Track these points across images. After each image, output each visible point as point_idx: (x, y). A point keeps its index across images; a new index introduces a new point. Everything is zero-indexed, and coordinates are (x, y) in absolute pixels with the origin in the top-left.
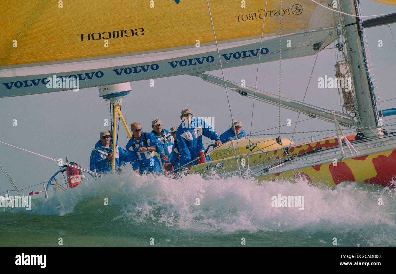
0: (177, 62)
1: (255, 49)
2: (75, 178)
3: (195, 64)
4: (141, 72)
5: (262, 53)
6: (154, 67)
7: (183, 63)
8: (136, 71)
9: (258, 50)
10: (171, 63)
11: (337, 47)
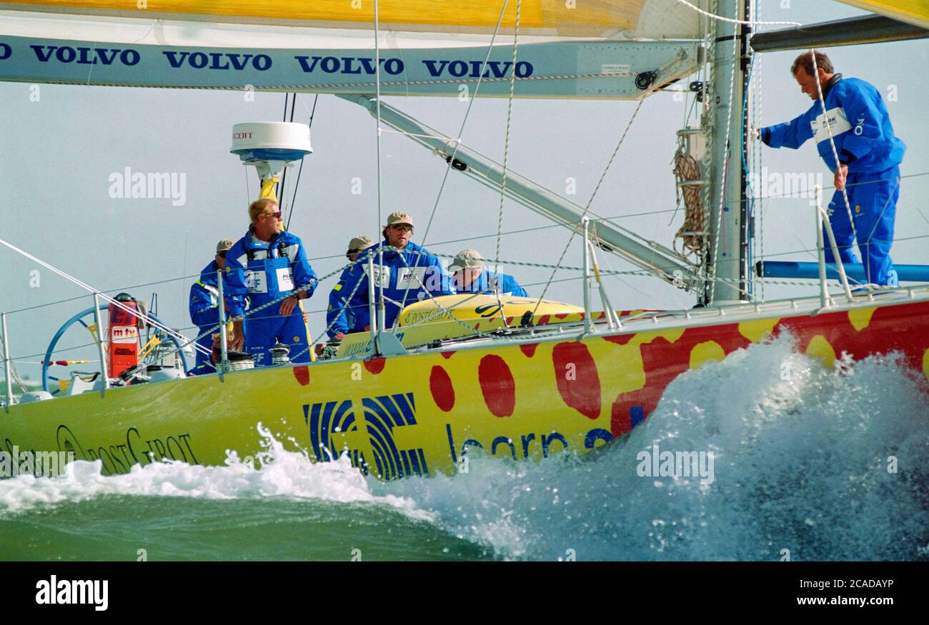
0: (316, 59)
1: (502, 60)
2: (124, 333)
3: (358, 71)
4: (228, 68)
5: (518, 73)
6: (262, 61)
7: (330, 65)
8: (216, 65)
9: (508, 64)
10: (302, 60)
11: (692, 90)
